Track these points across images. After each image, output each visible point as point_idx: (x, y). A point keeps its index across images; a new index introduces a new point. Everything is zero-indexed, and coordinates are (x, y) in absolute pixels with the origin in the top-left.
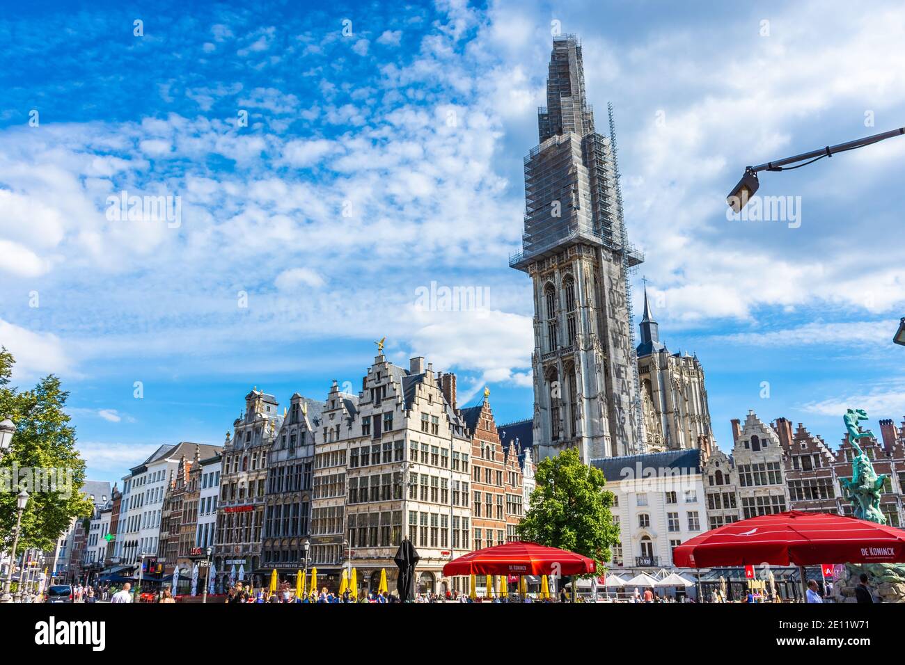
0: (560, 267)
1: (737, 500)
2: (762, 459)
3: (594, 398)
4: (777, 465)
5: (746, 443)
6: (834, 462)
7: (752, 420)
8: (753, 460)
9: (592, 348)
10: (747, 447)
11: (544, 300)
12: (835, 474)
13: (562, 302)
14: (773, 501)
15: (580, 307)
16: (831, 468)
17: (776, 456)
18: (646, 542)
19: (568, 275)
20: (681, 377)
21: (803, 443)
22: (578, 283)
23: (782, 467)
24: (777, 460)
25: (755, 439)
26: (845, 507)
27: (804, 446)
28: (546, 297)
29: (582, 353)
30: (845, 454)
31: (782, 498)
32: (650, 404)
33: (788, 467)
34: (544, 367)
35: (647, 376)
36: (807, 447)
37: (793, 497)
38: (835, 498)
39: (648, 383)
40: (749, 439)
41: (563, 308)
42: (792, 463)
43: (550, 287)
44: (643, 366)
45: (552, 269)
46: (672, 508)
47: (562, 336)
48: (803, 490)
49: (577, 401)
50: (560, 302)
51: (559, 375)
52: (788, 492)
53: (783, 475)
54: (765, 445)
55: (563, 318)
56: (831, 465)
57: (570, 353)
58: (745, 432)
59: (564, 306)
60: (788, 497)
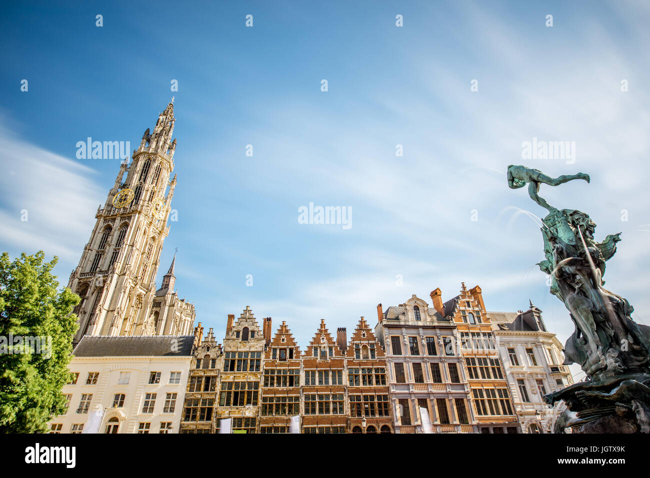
0: (122, 216)
1: (217, 383)
2: (247, 348)
3: (112, 311)
4: (259, 353)
5: (238, 333)
6: (304, 356)
7: (247, 315)
8: (240, 348)
9: (124, 274)
10: (238, 336)
11: (99, 236)
12: (303, 366)
13: (114, 240)
14: (248, 387)
15: (126, 245)
16: (301, 361)
17: (260, 346)
18: (113, 424)
19: (126, 222)
20: (181, 315)
21: (283, 338)
22: (131, 229)
23: (263, 356)
24: (260, 349)
25: (246, 329)
26: (305, 395)
27: (283, 340)
28: (102, 234)
29: (116, 276)
30: (313, 350)
31: (257, 384)
32: (154, 327)
33: (267, 357)
34: (79, 283)
35: (158, 309)
36: (285, 341)
37: (266, 385)
38: (300, 387)
39: (157, 314)
40: (241, 328)
41: (113, 243)
42: (271, 353)
43: (109, 228)
44: (157, 302)
45: (115, 217)
46: (153, 389)
47: (104, 262)
48: (275, 378)
49: (97, 310)
50: (112, 239)
51: (89, 289)
52: (263, 378)
53: (262, 363)
54: (253, 336)
55: (110, 251)
56: (301, 357)
57: (106, 275)
58: (239, 324)
59: (114, 242)
60: (262, 383)
